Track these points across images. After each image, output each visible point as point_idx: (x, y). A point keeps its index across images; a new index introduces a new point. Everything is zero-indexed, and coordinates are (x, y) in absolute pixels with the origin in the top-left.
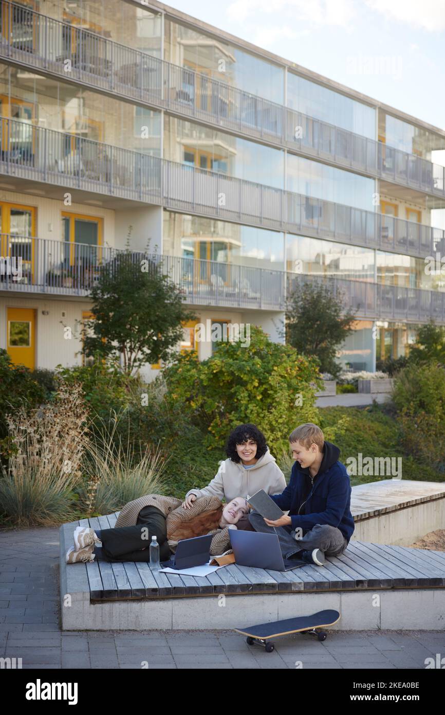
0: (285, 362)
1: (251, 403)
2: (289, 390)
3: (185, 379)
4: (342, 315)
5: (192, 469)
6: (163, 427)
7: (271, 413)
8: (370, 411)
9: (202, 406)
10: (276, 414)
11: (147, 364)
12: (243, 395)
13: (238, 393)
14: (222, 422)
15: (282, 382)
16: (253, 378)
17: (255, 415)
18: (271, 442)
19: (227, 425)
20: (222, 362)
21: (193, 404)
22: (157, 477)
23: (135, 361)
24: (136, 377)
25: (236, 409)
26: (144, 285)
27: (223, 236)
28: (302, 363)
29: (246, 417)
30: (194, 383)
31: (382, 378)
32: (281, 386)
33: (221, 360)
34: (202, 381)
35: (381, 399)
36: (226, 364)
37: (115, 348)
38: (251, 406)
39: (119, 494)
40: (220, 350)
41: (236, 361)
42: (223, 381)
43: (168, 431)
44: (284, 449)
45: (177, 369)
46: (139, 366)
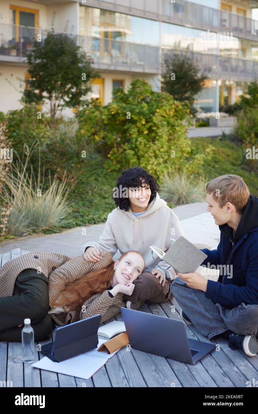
0: (165, 106)
1: (140, 137)
2: (168, 126)
3: (90, 119)
4: (199, 75)
5: (95, 188)
6: (72, 157)
7: (155, 144)
8: (221, 140)
9: (103, 138)
10: (159, 145)
11: (67, 108)
12: (134, 131)
13: (130, 130)
14: (118, 150)
15: (163, 120)
16: (141, 117)
17: (143, 146)
18: (156, 166)
19: (122, 153)
20: (118, 106)
21: (97, 137)
22: (63, 201)
23: (59, 106)
24: (59, 117)
25: (129, 141)
26: (63, 53)
27: (120, 27)
28: (177, 106)
29: (136, 147)
30: (97, 121)
31: (225, 117)
32: (162, 124)
33: (118, 104)
34: (103, 120)
35: (228, 131)
36: (121, 107)
37: (44, 97)
38: (140, 139)
39: (30, 217)
40: (117, 97)
41: (128, 105)
42: (119, 120)
43: (75, 160)
44: (165, 171)
45: (85, 111)
46: (61, 110)
